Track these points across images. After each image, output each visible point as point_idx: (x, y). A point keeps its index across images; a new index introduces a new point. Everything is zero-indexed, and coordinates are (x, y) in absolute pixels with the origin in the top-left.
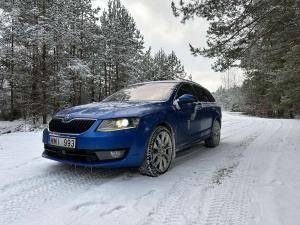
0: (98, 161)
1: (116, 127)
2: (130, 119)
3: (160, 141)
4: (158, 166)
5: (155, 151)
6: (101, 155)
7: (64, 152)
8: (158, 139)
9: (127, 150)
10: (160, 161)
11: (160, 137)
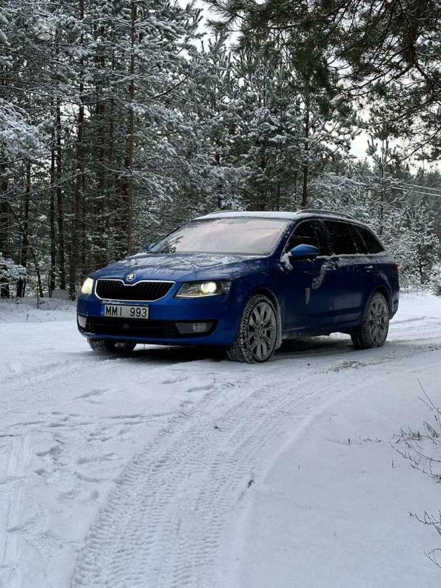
0: (178, 335)
1: (199, 292)
2: (218, 282)
3: (258, 317)
4: (255, 351)
5: (251, 329)
6: (182, 328)
7: (126, 326)
8: (256, 312)
9: (215, 323)
10: (258, 342)
11: (259, 309)
